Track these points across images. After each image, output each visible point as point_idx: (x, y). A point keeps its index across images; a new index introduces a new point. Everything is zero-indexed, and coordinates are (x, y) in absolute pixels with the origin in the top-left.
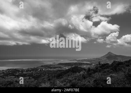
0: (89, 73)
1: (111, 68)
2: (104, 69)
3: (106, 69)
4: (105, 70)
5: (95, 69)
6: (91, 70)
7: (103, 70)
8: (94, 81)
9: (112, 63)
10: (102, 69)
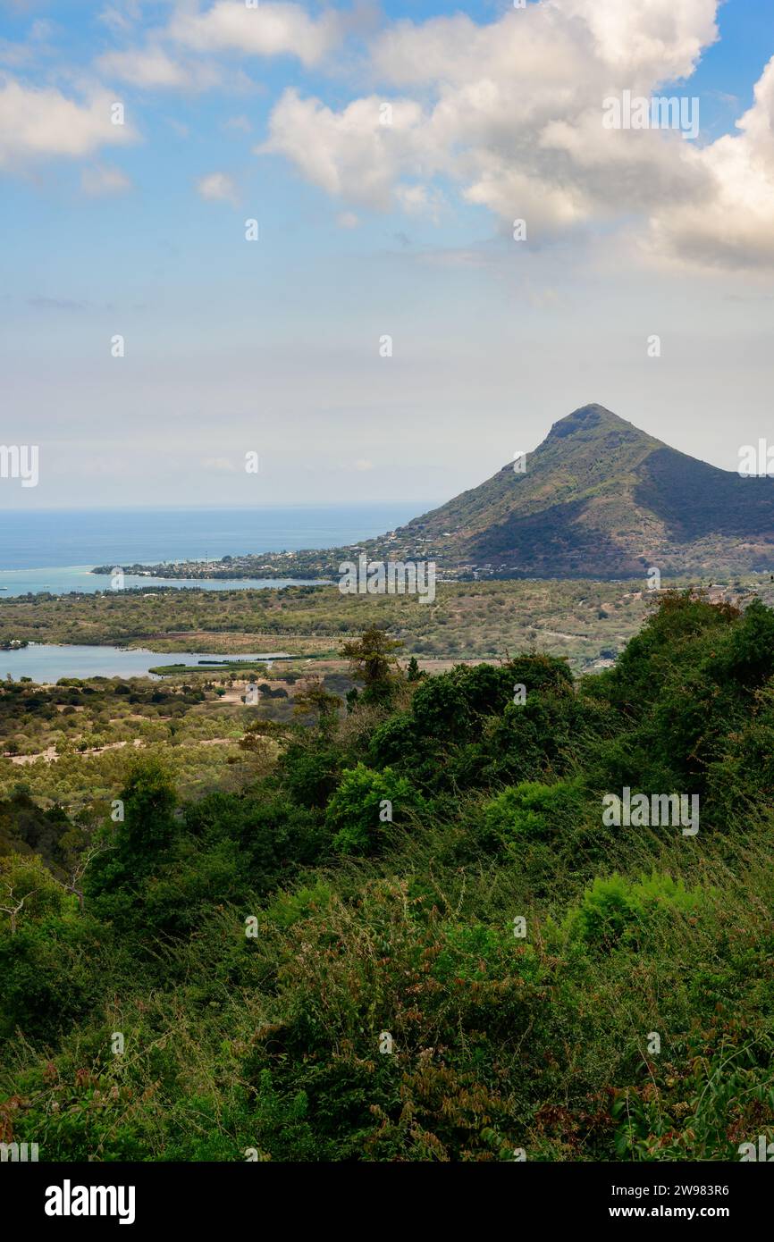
0: (154, 889)
1: (612, 747)
2: (474, 779)
3: (510, 776)
4: (493, 803)
5: (276, 800)
6: (195, 827)
7: (444, 816)
8: (277, 1041)
9: (636, 651)
10: (433, 784)
